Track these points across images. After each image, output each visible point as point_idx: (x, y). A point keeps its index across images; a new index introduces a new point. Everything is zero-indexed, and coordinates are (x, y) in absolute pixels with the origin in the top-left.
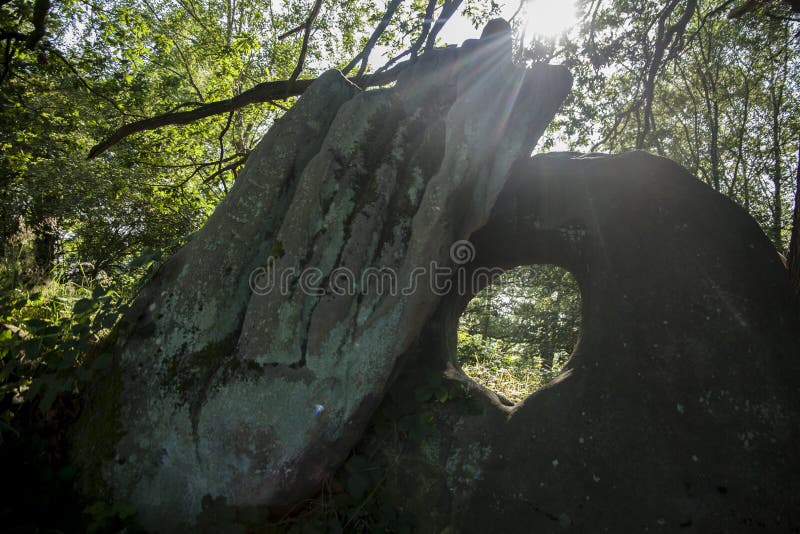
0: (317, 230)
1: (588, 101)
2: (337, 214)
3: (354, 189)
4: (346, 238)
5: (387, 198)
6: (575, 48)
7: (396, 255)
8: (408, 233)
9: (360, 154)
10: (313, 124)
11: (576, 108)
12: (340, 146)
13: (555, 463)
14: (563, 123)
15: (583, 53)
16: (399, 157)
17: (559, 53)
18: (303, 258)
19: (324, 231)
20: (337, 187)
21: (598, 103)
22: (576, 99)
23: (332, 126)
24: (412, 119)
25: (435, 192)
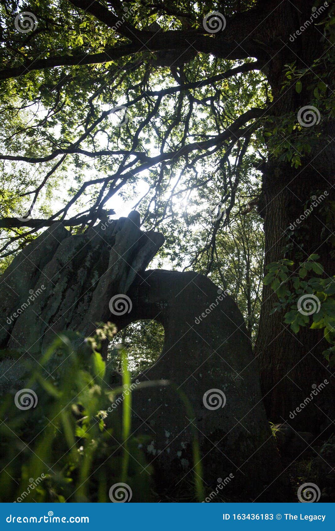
0: (50, 294)
1: (183, 243)
2: (59, 288)
3: (67, 278)
4: (62, 299)
5: (82, 283)
6: (177, 214)
7: (85, 308)
8: (90, 299)
9: (71, 262)
10: (49, 247)
11: (177, 246)
12: (62, 258)
13: (150, 400)
14: (168, 254)
15: (181, 217)
16: (88, 266)
17: (168, 216)
18: (43, 306)
19: (53, 295)
20: (60, 276)
21: (188, 244)
22: (177, 241)
23: (58, 249)
24: (94, 249)
25: (104, 282)
